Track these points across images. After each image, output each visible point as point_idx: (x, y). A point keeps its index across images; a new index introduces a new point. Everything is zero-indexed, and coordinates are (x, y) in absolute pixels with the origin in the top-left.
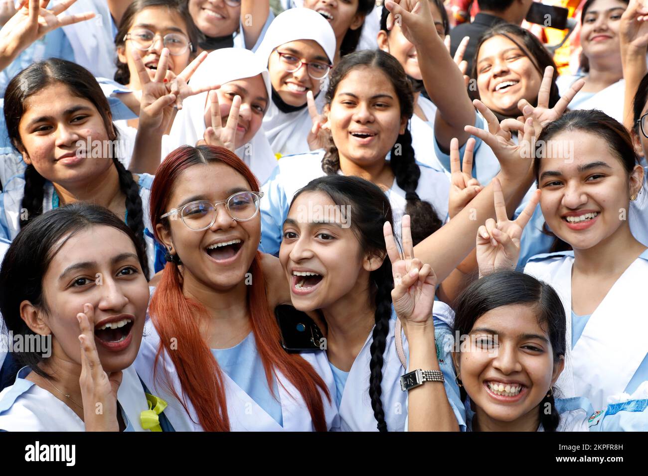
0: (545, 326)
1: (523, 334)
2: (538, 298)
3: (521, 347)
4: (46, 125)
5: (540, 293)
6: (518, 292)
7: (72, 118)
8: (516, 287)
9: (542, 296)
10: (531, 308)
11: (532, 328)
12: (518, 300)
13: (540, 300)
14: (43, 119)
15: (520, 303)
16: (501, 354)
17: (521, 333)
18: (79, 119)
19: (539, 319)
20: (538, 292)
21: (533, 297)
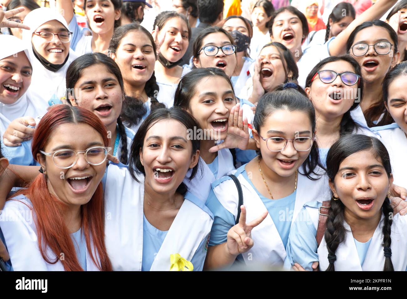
0: (379, 159)
1: (369, 166)
2: (372, 145)
3: (369, 173)
4: (91, 86)
5: (372, 143)
6: (360, 144)
7: (105, 83)
8: (358, 142)
9: (374, 143)
10: (370, 151)
11: (373, 162)
12: (361, 149)
13: (373, 146)
14: (90, 83)
15: (363, 150)
16: (360, 180)
17: (367, 166)
18: (110, 85)
19: (375, 156)
20: (371, 142)
21: (369, 145)
